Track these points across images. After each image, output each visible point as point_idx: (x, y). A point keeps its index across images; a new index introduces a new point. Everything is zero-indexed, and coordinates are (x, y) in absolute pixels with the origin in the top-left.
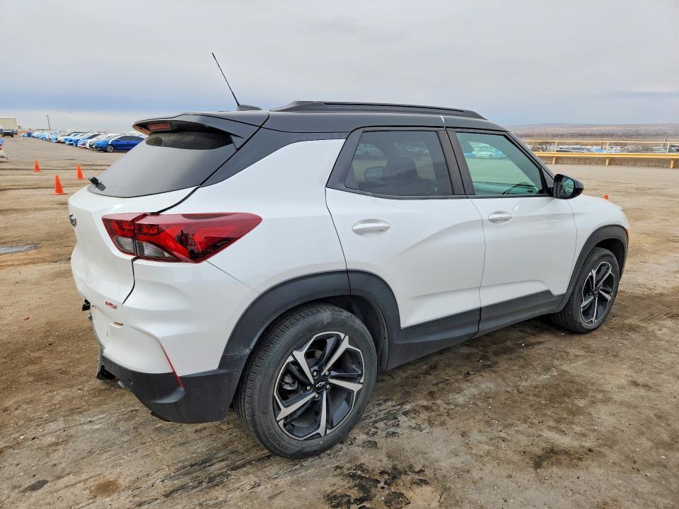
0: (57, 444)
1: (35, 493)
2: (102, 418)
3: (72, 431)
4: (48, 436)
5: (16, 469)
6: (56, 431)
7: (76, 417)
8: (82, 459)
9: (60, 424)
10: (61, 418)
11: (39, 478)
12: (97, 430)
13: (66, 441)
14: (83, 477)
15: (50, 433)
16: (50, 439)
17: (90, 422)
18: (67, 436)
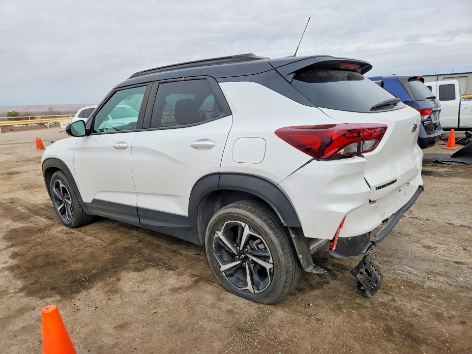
0: (438, 274)
1: (462, 261)
2: (401, 271)
3: (424, 275)
4: (441, 281)
5: (467, 275)
6: (434, 280)
7: (415, 282)
8: (430, 260)
9: (428, 284)
10: (425, 286)
11: (457, 266)
12: (411, 267)
13: (432, 272)
14: (435, 255)
15: (438, 282)
16: (440, 278)
17: (409, 273)
18: (429, 274)
